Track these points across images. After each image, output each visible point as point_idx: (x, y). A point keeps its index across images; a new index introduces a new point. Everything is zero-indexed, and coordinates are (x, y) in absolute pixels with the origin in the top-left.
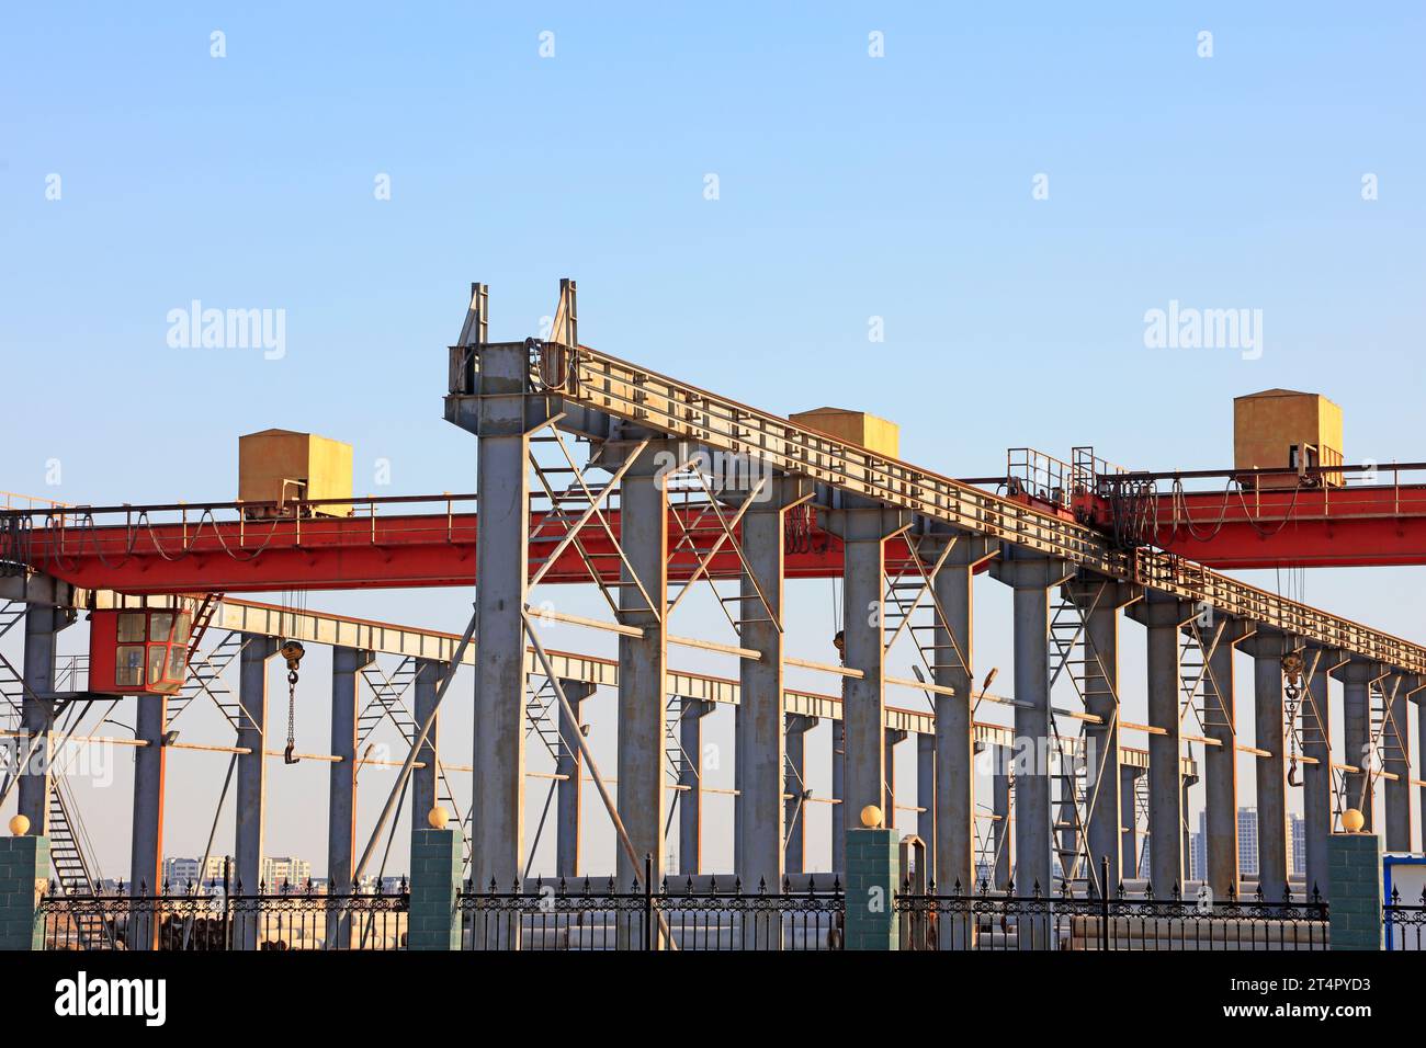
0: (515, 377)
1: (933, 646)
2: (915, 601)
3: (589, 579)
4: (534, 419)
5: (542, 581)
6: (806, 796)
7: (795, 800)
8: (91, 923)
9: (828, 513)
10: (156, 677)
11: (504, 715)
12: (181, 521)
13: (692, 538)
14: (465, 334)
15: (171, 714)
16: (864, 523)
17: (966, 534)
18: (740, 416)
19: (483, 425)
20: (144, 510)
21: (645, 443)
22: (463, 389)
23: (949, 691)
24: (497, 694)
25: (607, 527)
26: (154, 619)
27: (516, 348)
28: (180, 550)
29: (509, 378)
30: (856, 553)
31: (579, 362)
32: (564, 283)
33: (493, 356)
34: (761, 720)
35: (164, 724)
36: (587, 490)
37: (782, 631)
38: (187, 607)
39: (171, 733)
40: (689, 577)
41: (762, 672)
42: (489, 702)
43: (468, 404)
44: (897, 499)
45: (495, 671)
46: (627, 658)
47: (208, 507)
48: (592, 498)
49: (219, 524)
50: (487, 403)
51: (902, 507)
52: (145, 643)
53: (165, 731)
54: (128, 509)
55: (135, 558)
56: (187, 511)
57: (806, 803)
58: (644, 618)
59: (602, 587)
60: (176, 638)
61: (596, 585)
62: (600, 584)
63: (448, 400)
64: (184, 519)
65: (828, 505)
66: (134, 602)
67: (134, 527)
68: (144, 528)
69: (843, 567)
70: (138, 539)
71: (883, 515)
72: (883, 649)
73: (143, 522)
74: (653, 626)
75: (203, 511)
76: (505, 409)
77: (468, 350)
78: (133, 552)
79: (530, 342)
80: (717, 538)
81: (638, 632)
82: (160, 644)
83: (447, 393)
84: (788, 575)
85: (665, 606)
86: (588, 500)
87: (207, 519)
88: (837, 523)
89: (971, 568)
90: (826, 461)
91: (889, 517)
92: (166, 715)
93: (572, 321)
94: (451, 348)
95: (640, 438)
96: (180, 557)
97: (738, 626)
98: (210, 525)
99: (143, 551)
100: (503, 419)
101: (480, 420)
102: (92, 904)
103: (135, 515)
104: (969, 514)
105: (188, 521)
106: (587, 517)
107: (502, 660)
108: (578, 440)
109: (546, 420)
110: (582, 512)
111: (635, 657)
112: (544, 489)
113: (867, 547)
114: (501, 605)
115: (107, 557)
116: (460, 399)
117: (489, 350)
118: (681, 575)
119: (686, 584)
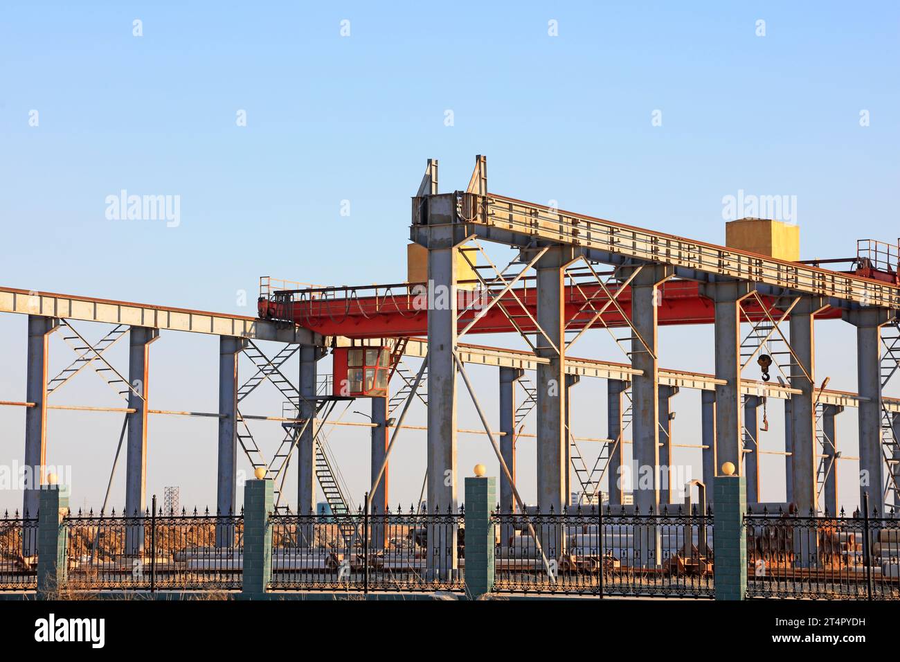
0: (448, 214)
1: (789, 364)
2: (766, 337)
3: (514, 330)
4: (458, 238)
5: (469, 332)
6: (837, 456)
7: (830, 458)
8: (350, 530)
9: (705, 285)
10: (370, 387)
11: (444, 411)
12: (375, 295)
13: (592, 303)
14: (421, 190)
15: (391, 408)
16: (726, 291)
17: (804, 294)
18: (615, 230)
19: (431, 242)
20: (354, 289)
21: (546, 249)
22: (420, 222)
23: (799, 392)
24: (440, 399)
25: (518, 299)
26: (369, 353)
27: (449, 197)
28: (374, 312)
29: (445, 215)
30: (723, 308)
31: (487, 204)
32: (478, 157)
33: (436, 202)
34: (645, 411)
35: (387, 414)
36: (502, 278)
37: (656, 358)
38: (388, 345)
39: (391, 419)
40: (583, 327)
41: (645, 382)
42: (436, 404)
43: (423, 231)
44: (746, 277)
45: (439, 385)
46: (542, 376)
47: (389, 287)
48: (506, 282)
49: (395, 296)
50: (433, 229)
51: (749, 281)
52: (363, 367)
53: (387, 419)
54: (345, 288)
55: (351, 317)
56: (378, 289)
57: (837, 460)
58: (550, 352)
59: (523, 335)
60: (381, 364)
61: (519, 333)
62: (522, 333)
63: (412, 228)
64: (377, 294)
65: (705, 280)
66: (358, 343)
67: (349, 299)
68: (354, 299)
69: (714, 317)
70: (351, 306)
71: (738, 285)
72: (739, 367)
73: (354, 296)
74: (556, 357)
75: (386, 289)
76: (443, 233)
77: (422, 198)
78: (349, 314)
79: (457, 194)
80: (605, 303)
81: (546, 361)
82: (371, 368)
83: (411, 224)
84: (660, 324)
85: (563, 345)
86: (504, 284)
87: (389, 294)
88: (711, 292)
89: (812, 316)
90: (684, 254)
91: (742, 286)
92: (388, 408)
93: (483, 179)
94: (413, 198)
95: (544, 246)
96: (374, 316)
97: (630, 356)
98: (390, 297)
99: (354, 313)
100: (442, 239)
101: (429, 239)
102: (344, 519)
103: (349, 292)
104: (805, 282)
105: (379, 295)
106: (502, 294)
107: (442, 380)
108: (512, 248)
109: (465, 238)
110: (500, 291)
111: (546, 375)
112: (477, 278)
113: (729, 305)
114: (442, 347)
115: (334, 317)
116: (419, 228)
117: (434, 199)
118: (577, 326)
119: (580, 332)
